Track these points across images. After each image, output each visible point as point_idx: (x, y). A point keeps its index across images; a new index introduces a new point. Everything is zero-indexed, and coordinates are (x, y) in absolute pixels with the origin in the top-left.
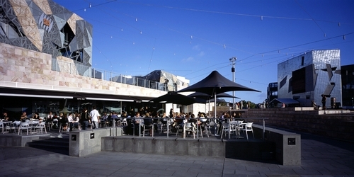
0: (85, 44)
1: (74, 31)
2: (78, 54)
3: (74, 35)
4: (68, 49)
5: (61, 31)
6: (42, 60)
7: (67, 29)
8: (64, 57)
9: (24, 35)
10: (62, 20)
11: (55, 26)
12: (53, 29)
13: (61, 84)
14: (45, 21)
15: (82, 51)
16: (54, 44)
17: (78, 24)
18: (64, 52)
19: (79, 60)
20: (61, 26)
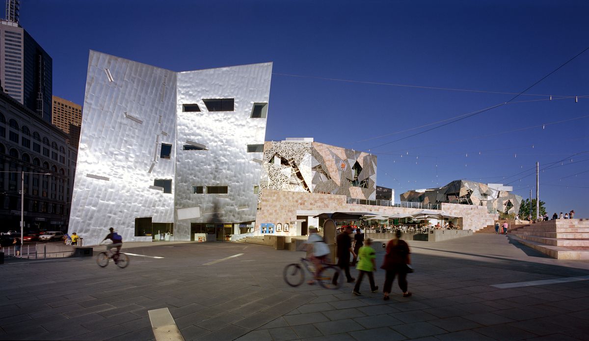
0: (370, 172)
1: (362, 166)
2: (365, 182)
3: (362, 169)
4: (357, 180)
5: (353, 169)
6: (342, 199)
7: (357, 166)
8: (354, 187)
9: (330, 178)
10: (353, 160)
11: (349, 166)
12: (347, 169)
13: (351, 210)
14: (342, 165)
15: (368, 179)
16: (347, 179)
17: (365, 159)
18: (354, 183)
19: (365, 187)
20: (352, 165)
